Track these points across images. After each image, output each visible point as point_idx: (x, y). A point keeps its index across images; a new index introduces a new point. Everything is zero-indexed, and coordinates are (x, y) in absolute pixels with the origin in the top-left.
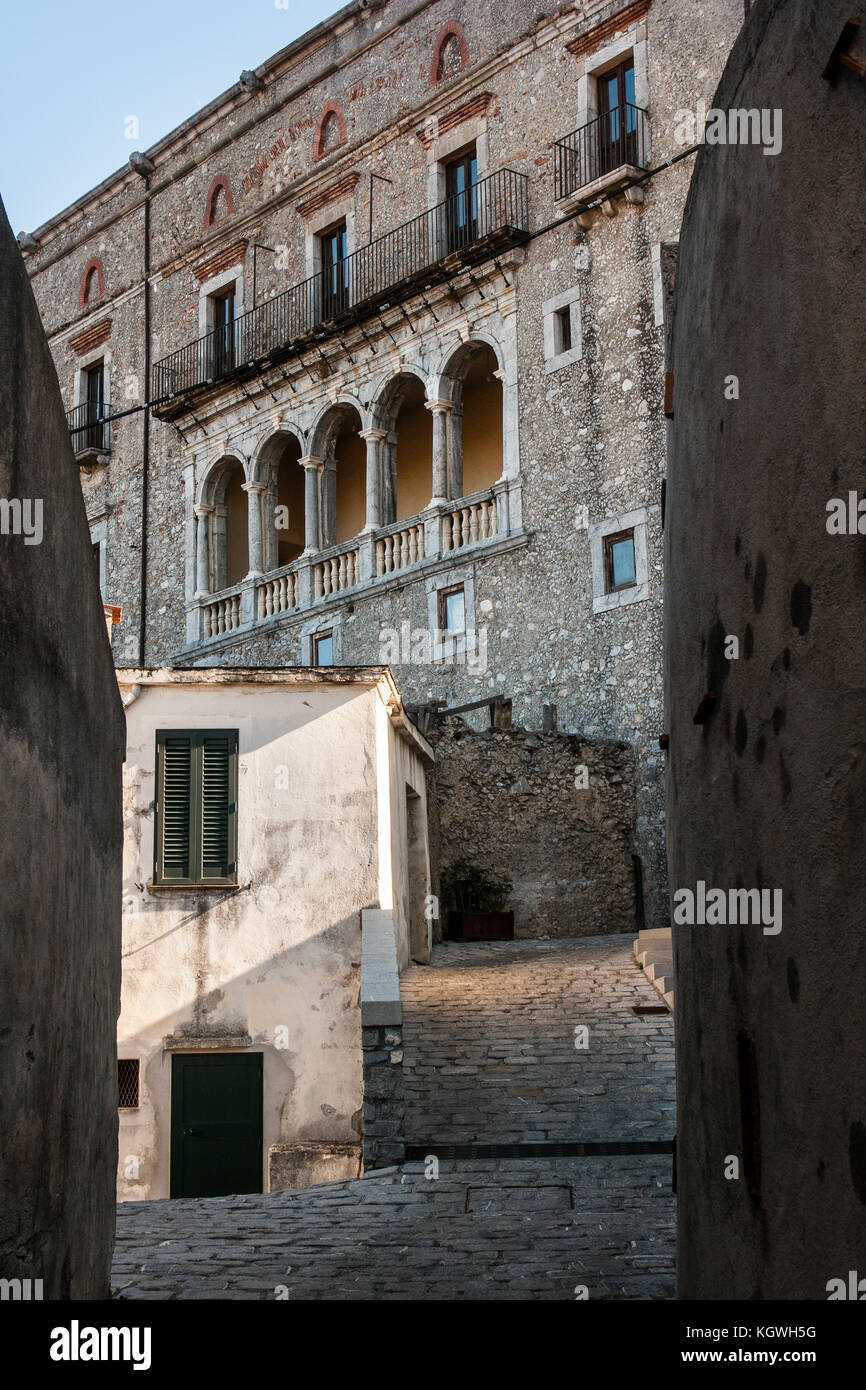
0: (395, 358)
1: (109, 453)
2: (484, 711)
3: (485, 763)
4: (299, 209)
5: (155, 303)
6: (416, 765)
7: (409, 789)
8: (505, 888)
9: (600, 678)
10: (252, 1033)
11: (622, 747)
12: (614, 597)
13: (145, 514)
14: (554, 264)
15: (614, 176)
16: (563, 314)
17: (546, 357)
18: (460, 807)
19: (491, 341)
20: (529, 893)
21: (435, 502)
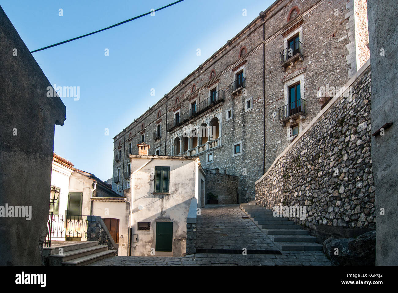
0: (202, 121)
1: (161, 137)
2: (215, 170)
3: (215, 178)
4: (189, 100)
5: (168, 116)
6: (203, 176)
7: (202, 180)
8: (217, 196)
9: (233, 166)
10: (171, 219)
11: (236, 177)
12: (236, 154)
13: (166, 145)
14: (228, 104)
15: (239, 89)
16: (229, 112)
17: (227, 119)
18: (210, 184)
19: (218, 117)
20: (221, 198)
21: (208, 142)
